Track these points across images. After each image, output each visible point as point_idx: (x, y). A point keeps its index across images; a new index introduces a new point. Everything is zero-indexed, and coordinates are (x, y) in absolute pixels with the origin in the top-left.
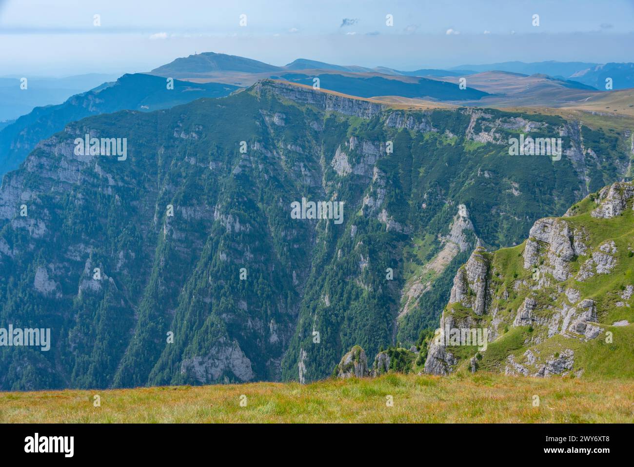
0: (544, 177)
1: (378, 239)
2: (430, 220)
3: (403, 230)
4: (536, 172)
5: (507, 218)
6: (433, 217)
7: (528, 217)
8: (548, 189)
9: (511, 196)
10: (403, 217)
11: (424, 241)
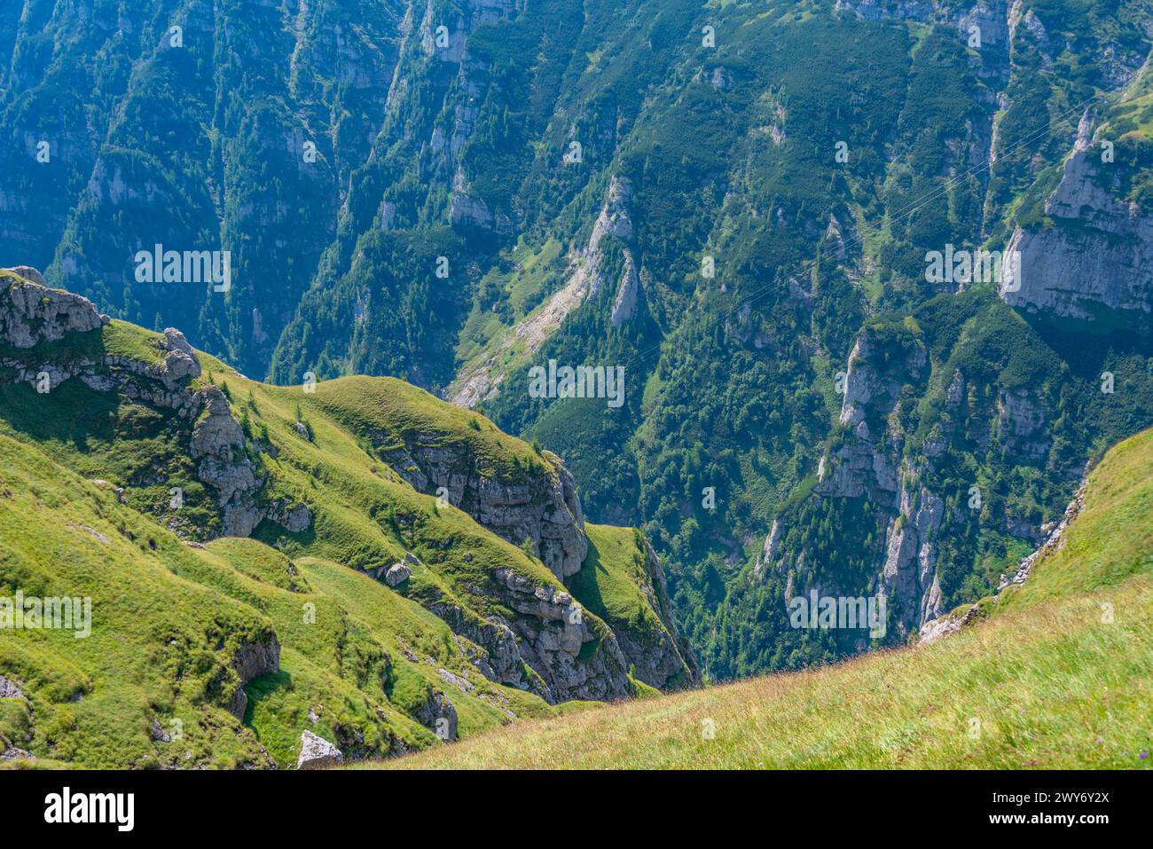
0: (871, 94)
1: (410, 247)
2: (569, 197)
3: (493, 223)
4: (851, 78)
5: (735, 210)
6: (579, 191)
7: (780, 212)
8: (871, 130)
9: (763, 144)
10: (502, 186)
11: (538, 257)
